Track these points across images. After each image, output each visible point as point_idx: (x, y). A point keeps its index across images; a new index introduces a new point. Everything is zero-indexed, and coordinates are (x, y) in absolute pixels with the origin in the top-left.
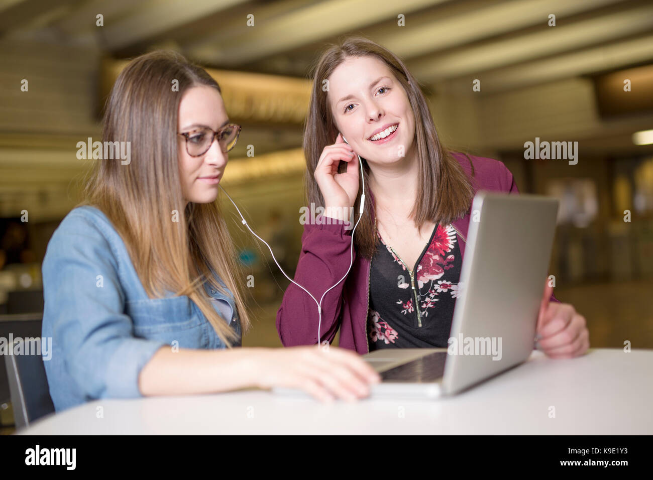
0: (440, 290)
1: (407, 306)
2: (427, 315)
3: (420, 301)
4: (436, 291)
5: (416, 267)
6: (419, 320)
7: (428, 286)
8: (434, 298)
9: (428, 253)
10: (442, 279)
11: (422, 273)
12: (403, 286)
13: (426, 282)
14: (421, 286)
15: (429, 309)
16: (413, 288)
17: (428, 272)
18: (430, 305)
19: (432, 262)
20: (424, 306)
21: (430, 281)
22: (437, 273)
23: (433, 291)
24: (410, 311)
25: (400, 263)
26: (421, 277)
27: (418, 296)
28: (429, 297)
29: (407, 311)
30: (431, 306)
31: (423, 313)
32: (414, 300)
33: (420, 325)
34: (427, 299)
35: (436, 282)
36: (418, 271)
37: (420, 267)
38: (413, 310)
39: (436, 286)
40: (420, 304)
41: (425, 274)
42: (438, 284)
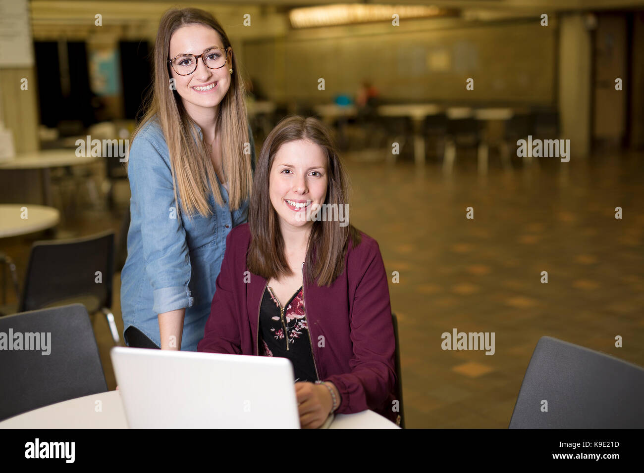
0: (303, 327)
1: (279, 333)
2: (293, 342)
3: (288, 332)
4: (300, 326)
5: (287, 306)
6: (288, 345)
7: (294, 323)
8: (299, 331)
9: (298, 297)
10: (304, 319)
11: (290, 311)
12: (276, 318)
13: (292, 319)
14: (288, 321)
15: (295, 338)
16: (283, 321)
17: (294, 312)
18: (295, 335)
19: (299, 305)
20: (291, 335)
21: (295, 319)
22: (301, 315)
23: (298, 326)
24: (281, 337)
25: (275, 301)
26: (289, 315)
27: (287, 328)
28: (294, 330)
29: (279, 337)
30: (297, 336)
31: (291, 340)
32: (284, 329)
33: (288, 349)
34: (293, 331)
35: (299, 320)
36: (288, 309)
37: (290, 307)
38: (283, 337)
39: (300, 323)
40: (289, 334)
41: (293, 312)
42: (300, 322)
